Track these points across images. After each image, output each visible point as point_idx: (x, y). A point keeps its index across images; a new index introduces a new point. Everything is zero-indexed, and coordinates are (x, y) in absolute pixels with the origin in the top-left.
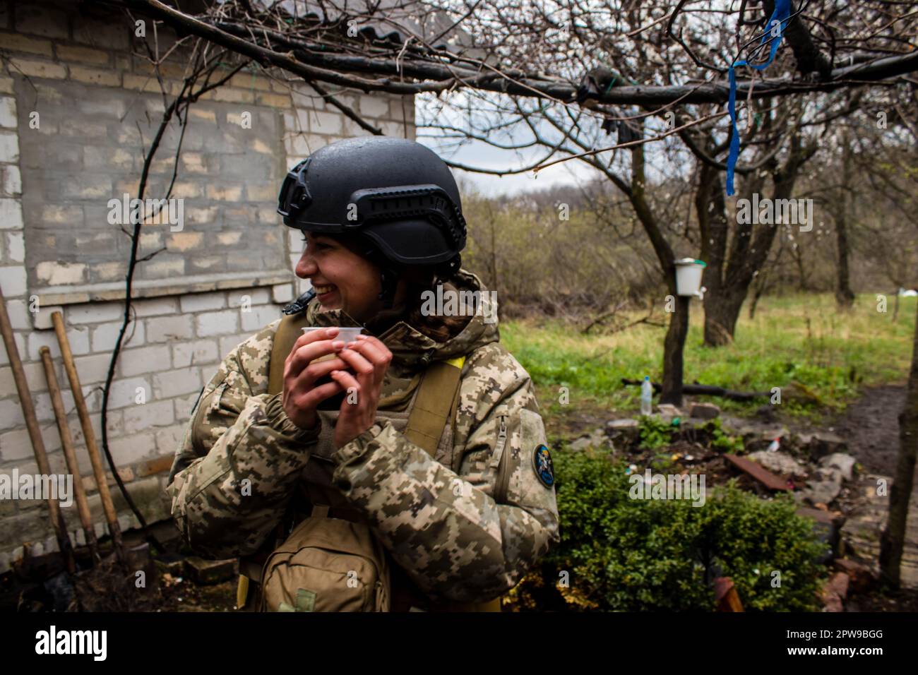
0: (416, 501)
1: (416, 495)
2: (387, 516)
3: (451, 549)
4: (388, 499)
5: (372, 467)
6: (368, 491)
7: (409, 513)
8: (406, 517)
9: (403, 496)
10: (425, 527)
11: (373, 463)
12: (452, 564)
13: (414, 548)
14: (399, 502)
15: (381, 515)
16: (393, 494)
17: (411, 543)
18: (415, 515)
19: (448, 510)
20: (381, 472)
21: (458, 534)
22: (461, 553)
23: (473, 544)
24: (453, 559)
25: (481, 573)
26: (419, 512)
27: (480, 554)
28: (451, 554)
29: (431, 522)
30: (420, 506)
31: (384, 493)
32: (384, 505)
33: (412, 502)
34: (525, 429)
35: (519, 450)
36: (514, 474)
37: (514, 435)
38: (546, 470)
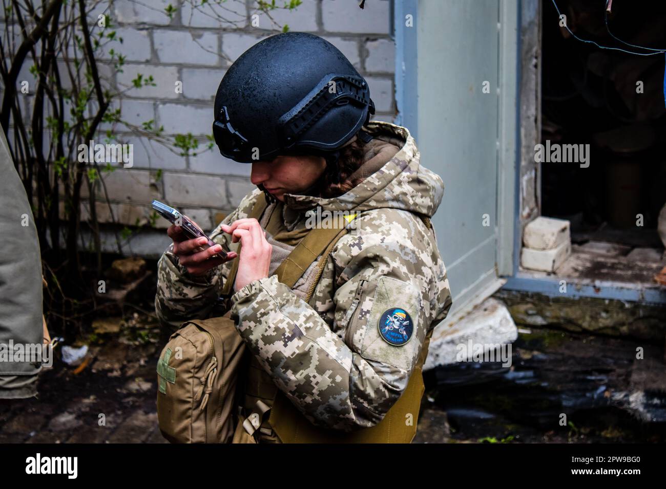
0: (287, 334)
1: (287, 330)
2: (265, 345)
3: (311, 375)
4: (266, 330)
5: (256, 306)
6: (252, 324)
7: (282, 343)
8: (278, 346)
9: (277, 329)
10: (292, 355)
11: (257, 303)
12: (314, 388)
13: (285, 372)
14: (274, 334)
15: (261, 344)
16: (269, 327)
17: (282, 368)
18: (285, 345)
19: (311, 343)
20: (262, 311)
21: (317, 363)
22: (319, 378)
23: (329, 373)
24: (313, 384)
25: (335, 399)
26: (289, 343)
27: (334, 381)
28: (312, 379)
29: (297, 352)
30: (290, 339)
31: (264, 326)
32: (263, 335)
33: (284, 335)
34: (380, 294)
35: (368, 312)
36: (359, 332)
37: (368, 298)
38: (396, 331)
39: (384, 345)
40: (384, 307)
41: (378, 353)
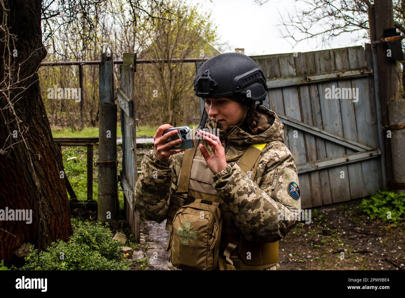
0: (249, 191)
1: (249, 189)
2: (238, 196)
3: (261, 211)
4: (239, 189)
5: (234, 176)
6: (232, 186)
7: (247, 195)
8: (245, 197)
9: (244, 188)
10: (252, 201)
11: (234, 175)
12: (261, 218)
13: (247, 211)
14: (243, 190)
15: (236, 196)
16: (241, 187)
17: (246, 208)
18: (249, 196)
19: (260, 196)
20: (236, 179)
21: (264, 205)
22: (265, 213)
23: (270, 210)
24: (261, 216)
25: (272, 223)
26: (250, 195)
27: (272, 214)
28: (261, 213)
29: (255, 199)
30: (251, 193)
31: (238, 187)
32: (237, 191)
33: (248, 191)
34: (286, 175)
35: (281, 183)
36: (279, 192)
37: (281, 177)
38: (295, 192)
39: (291, 198)
40: (289, 181)
41: (289, 201)
